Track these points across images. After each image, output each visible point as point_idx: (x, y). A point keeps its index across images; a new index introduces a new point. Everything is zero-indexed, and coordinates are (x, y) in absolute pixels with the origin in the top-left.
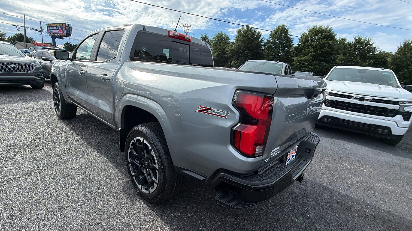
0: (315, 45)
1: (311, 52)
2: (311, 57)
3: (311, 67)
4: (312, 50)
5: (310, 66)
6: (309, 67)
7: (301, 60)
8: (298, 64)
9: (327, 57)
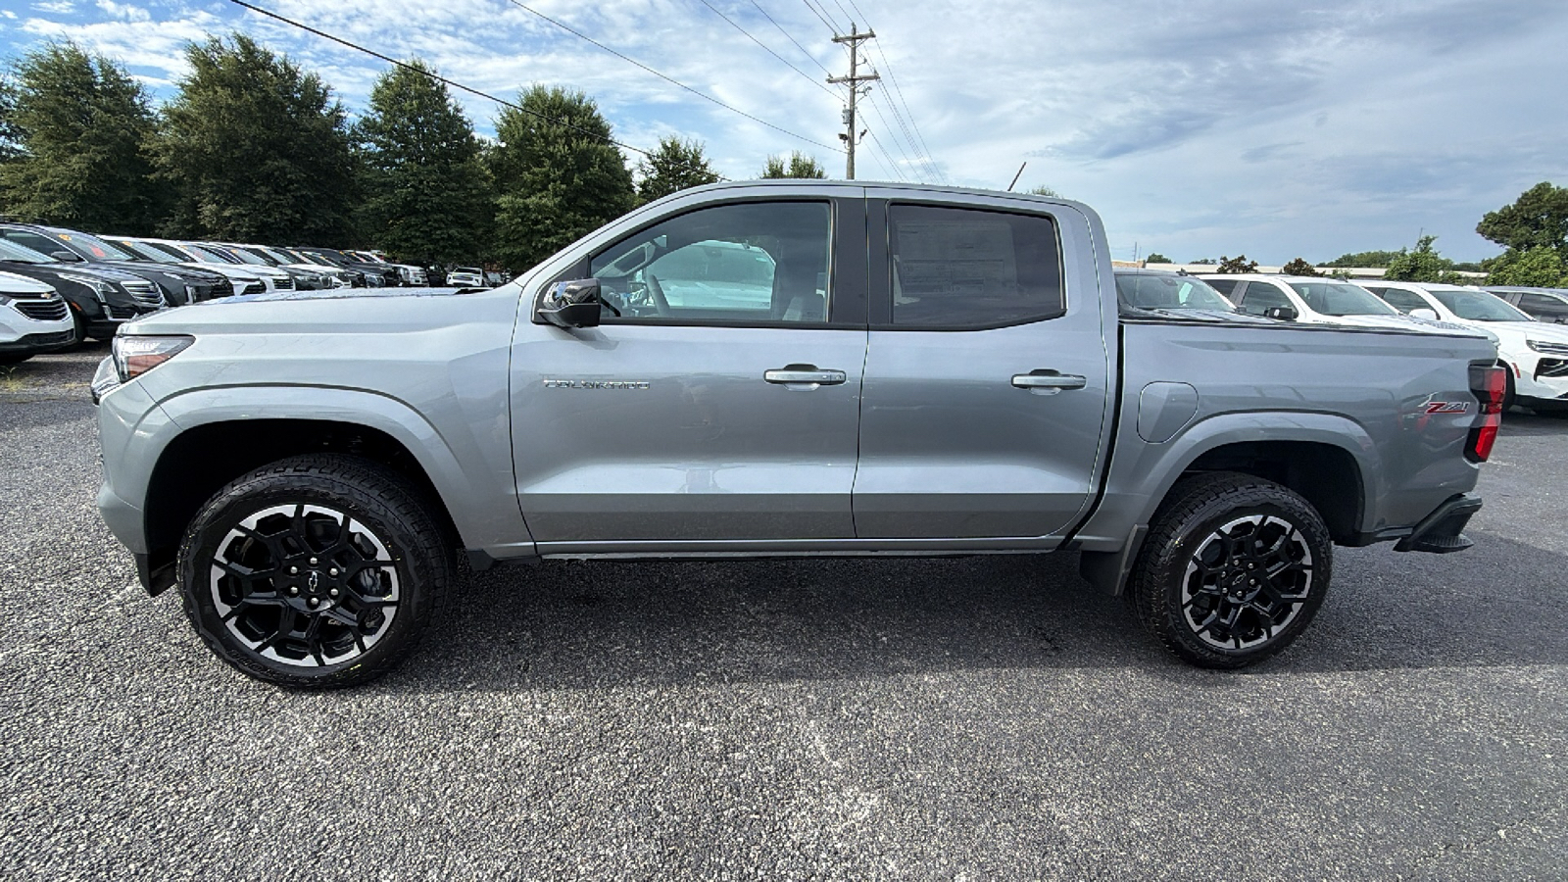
0: (562, 156)
1: (554, 181)
2: (559, 199)
3: (564, 234)
4: (554, 173)
5: (562, 229)
6: (558, 234)
7: (526, 208)
8: (517, 223)
9: (605, 201)
